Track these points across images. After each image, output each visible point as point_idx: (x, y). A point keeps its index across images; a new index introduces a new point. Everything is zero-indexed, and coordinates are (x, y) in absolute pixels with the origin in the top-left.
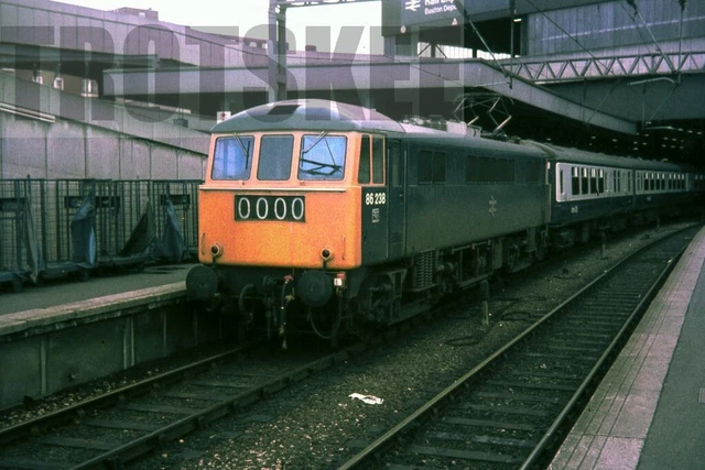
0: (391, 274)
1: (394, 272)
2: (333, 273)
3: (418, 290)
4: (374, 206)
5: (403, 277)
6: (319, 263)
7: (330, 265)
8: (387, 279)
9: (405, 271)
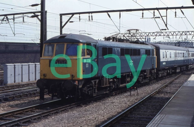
0: (92, 81)
1: (94, 81)
2: (75, 81)
3: (103, 86)
4: (87, 63)
5: (97, 82)
6: (71, 78)
7: (73, 79)
8: (92, 83)
9: (98, 80)
